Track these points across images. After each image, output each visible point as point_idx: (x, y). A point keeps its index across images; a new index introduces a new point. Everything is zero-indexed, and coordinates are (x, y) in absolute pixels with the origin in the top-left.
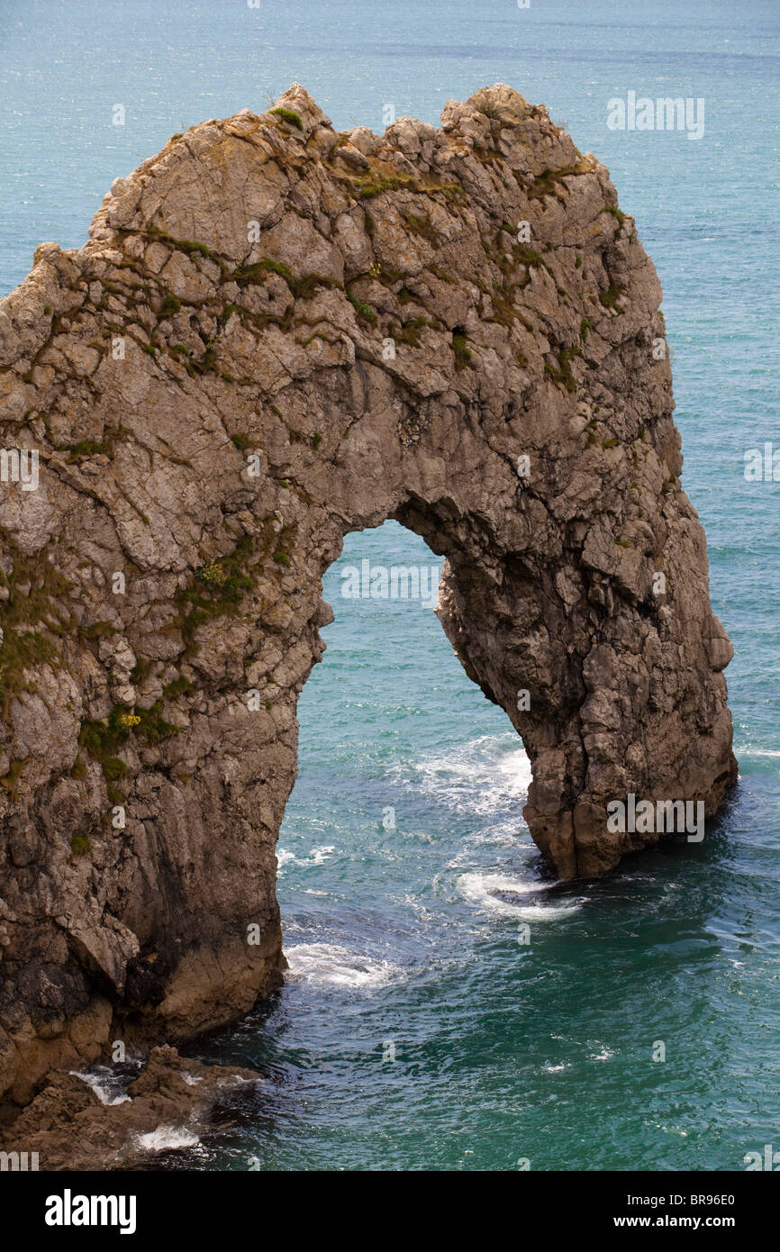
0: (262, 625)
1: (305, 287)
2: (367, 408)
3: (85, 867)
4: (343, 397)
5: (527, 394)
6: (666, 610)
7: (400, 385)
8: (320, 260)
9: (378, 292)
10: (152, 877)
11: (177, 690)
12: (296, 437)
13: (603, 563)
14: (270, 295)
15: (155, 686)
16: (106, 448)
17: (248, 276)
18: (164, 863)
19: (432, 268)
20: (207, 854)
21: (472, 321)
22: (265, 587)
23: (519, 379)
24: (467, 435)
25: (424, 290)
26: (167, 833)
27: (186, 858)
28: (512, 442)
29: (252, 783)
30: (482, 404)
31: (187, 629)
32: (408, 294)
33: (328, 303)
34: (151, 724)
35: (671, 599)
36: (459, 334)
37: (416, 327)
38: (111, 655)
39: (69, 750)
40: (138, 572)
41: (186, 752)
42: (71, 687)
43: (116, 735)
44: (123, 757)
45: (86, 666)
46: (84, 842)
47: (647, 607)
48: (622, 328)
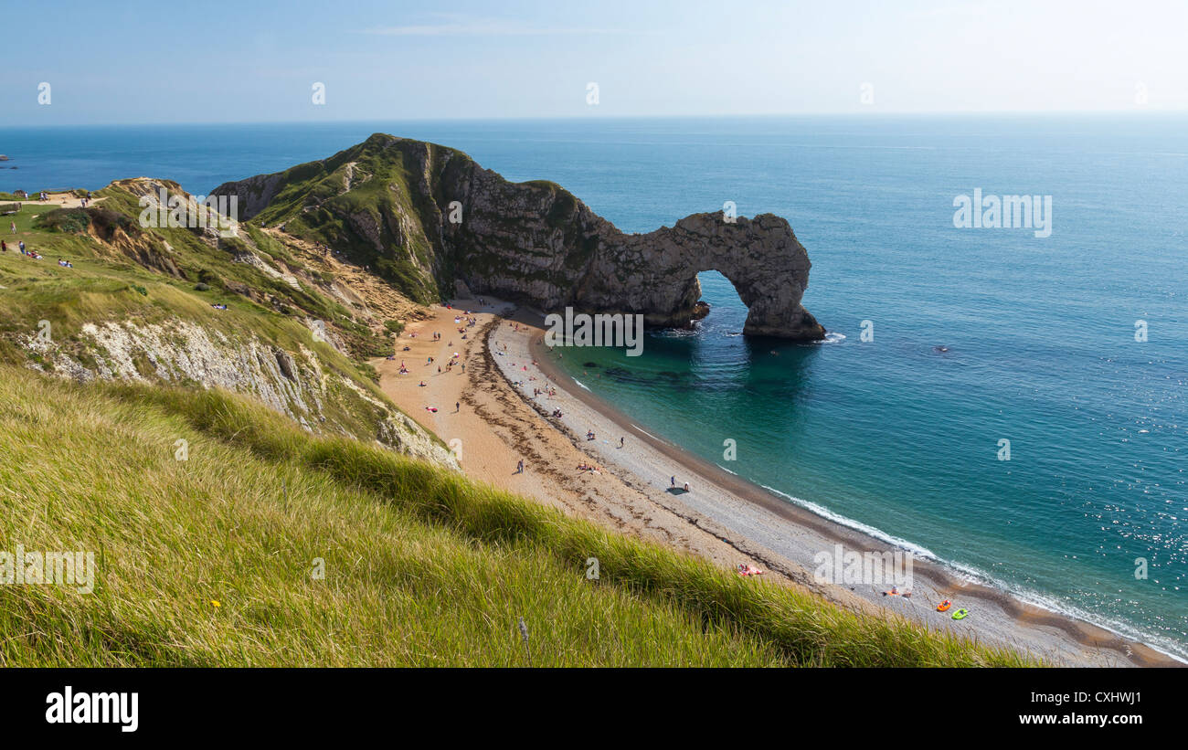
1: (700, 236)
2: (706, 254)
3: (634, 297)
4: (702, 252)
5: (742, 258)
6: (774, 299)
7: (714, 253)
8: (707, 233)
9: (715, 239)
11: (661, 282)
13: (757, 287)
14: (695, 237)
15: (658, 281)
16: (661, 252)
17: (691, 234)
19: (730, 238)
21: (734, 246)
22: (678, 273)
23: (740, 256)
24: (726, 261)
25: (723, 240)
27: (655, 302)
28: (736, 265)
30: (732, 258)
31: (664, 275)
33: (704, 239)
34: (655, 285)
35: (777, 297)
36: (731, 247)
37: (719, 245)
38: (653, 275)
39: (638, 282)
40: (660, 267)
41: (659, 290)
42: (642, 277)
43: (649, 285)
44: (648, 287)
45: (648, 276)
46: (636, 294)
47: (770, 297)
48: (780, 253)
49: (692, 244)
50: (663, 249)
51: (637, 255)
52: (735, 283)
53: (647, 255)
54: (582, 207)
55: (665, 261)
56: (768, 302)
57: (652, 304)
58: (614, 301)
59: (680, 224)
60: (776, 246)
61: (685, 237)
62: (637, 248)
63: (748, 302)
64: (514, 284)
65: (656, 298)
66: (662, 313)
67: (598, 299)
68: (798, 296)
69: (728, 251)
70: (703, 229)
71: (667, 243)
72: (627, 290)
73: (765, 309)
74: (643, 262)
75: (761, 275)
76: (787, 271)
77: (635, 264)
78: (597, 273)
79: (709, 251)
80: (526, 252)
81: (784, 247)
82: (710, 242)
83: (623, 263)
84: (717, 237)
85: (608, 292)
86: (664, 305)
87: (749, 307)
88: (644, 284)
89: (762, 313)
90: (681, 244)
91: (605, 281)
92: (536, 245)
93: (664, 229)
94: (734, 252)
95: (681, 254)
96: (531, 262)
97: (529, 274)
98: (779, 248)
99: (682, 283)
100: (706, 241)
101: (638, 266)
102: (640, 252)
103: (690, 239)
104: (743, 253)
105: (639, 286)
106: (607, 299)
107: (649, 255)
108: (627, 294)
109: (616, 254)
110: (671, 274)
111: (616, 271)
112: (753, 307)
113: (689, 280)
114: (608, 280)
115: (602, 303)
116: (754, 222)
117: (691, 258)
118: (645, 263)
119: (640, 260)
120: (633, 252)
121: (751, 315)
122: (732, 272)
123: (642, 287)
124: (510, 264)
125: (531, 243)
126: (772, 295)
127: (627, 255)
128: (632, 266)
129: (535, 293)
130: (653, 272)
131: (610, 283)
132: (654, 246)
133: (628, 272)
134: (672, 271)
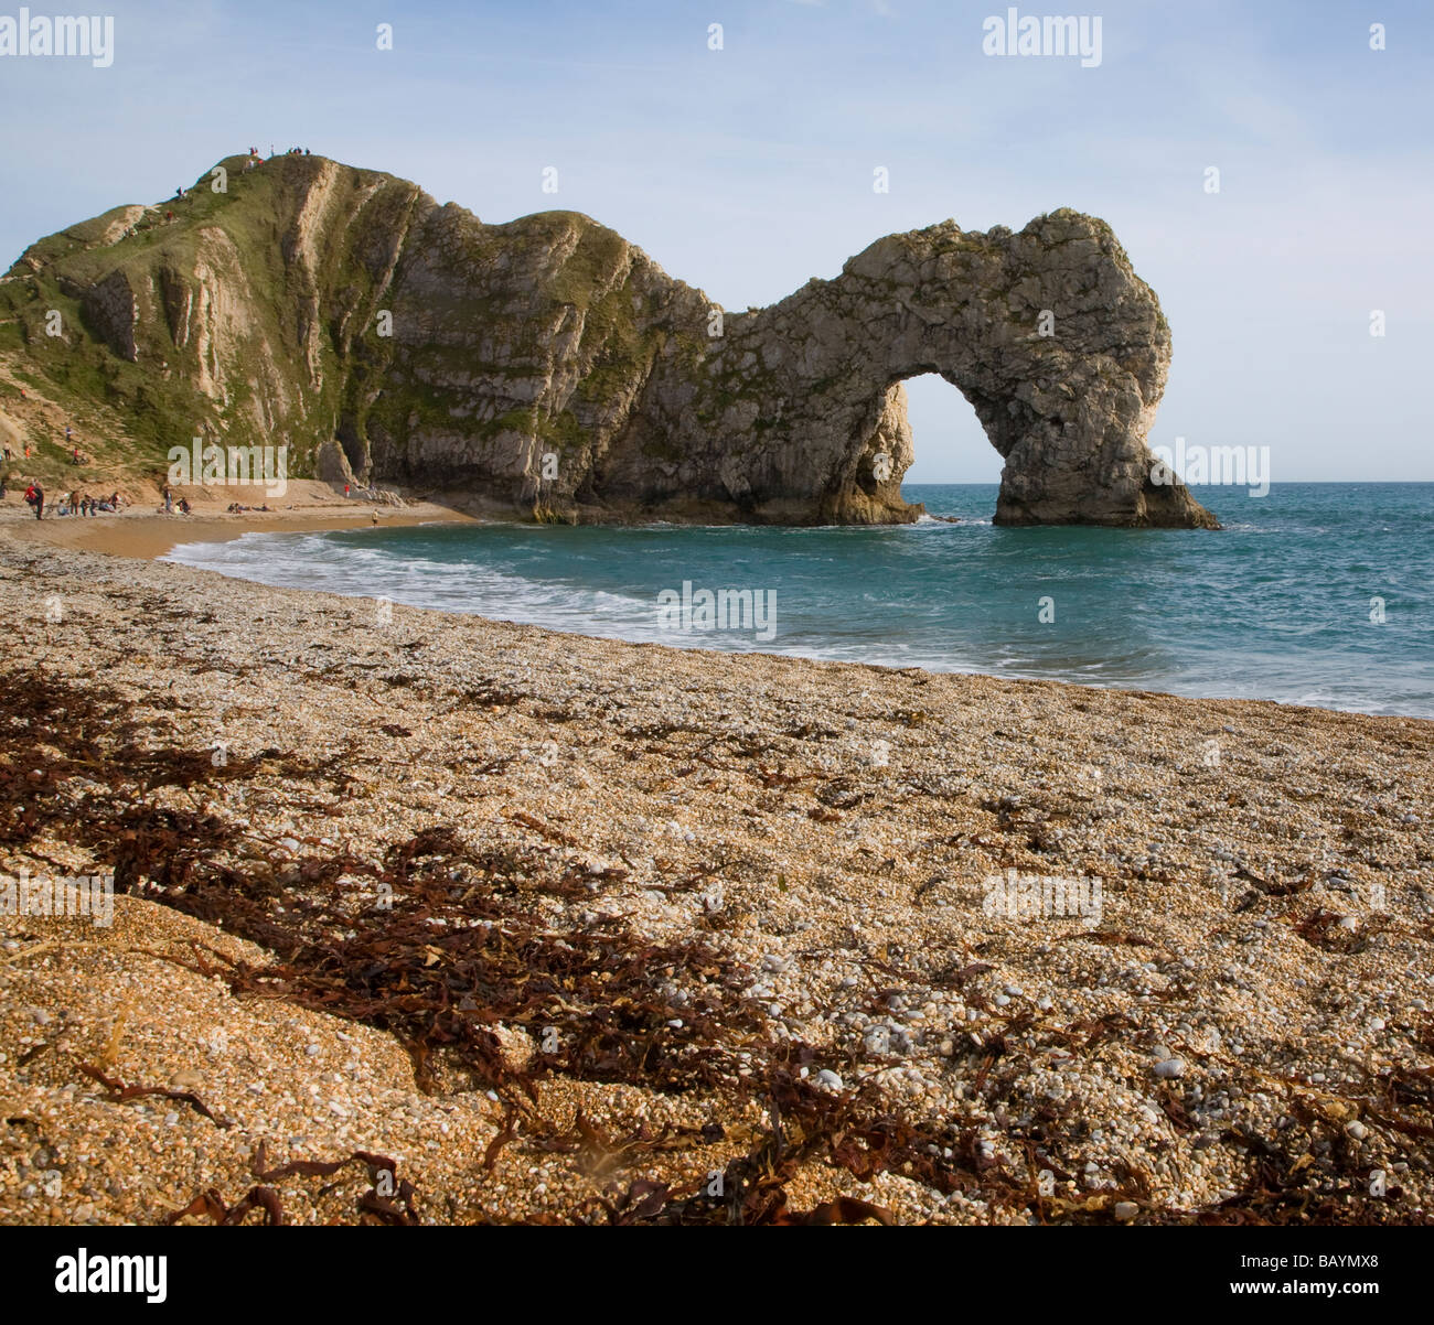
0: (833, 398)
1: (893, 286)
2: (906, 328)
3: (735, 460)
4: (897, 326)
5: (988, 325)
6: (1068, 424)
7: (925, 324)
8: (910, 276)
9: (927, 288)
10: (764, 471)
11: (797, 417)
12: (873, 337)
13: (1026, 397)
14: (883, 289)
15: (792, 414)
16: (804, 341)
17: (876, 284)
18: (773, 467)
20: (795, 470)
22: (838, 388)
23: (987, 321)
24: (954, 341)
25: (948, 286)
26: (776, 458)
27: (783, 468)
28: (975, 345)
29: (815, 450)
30: (966, 330)
31: (807, 396)
32: (944, 288)
33: (901, 292)
34: (784, 424)
35: (1076, 420)
36: (966, 303)
37: (936, 300)
38: (781, 402)
39: (745, 426)
40: (799, 378)
41: (794, 435)
42: (755, 408)
43: (769, 426)
44: (768, 432)
45: (772, 404)
46: (740, 453)
47: (1057, 421)
48: (1087, 303)
49: (874, 307)
50: (810, 334)
51: (750, 358)
52: (974, 395)
53: (773, 357)
54: (639, 263)
55: (811, 364)
56: (1053, 433)
57: (775, 472)
58: (686, 474)
59: (851, 268)
60: (1078, 286)
61: (859, 294)
62: (754, 342)
63: (1003, 443)
64: (457, 449)
65: (786, 460)
66: (798, 495)
67: (650, 472)
68: (1127, 408)
69: (957, 312)
70: (903, 267)
71: (818, 317)
72: (717, 445)
73: (1045, 453)
74: (764, 372)
75: (1037, 364)
76: (1103, 351)
77: (741, 379)
78: (655, 412)
79: (913, 319)
80: (492, 370)
81: (1096, 285)
82: (918, 296)
83: (715, 380)
84: (933, 280)
85: (674, 456)
86: (802, 475)
87: (1006, 456)
88: (760, 425)
89: (1038, 465)
90: (848, 314)
91: (670, 428)
92: (517, 353)
93: (815, 287)
94: (969, 314)
95: (848, 338)
96: (500, 392)
97: (493, 421)
98: (1085, 291)
99: (849, 409)
100: (904, 294)
101: (747, 384)
102: (757, 351)
103: (869, 298)
104: (992, 313)
105: (747, 433)
106: (670, 471)
107: (778, 353)
108: (719, 455)
109: (702, 359)
110: (822, 392)
111: (698, 400)
112: (1013, 452)
113: (866, 403)
114: (677, 426)
115: (660, 483)
116: (1024, 234)
117: (871, 344)
118: (769, 375)
119: (755, 370)
120: (742, 351)
121: (1007, 474)
122: (963, 368)
123: (754, 434)
124: (456, 405)
125: (506, 350)
126: (1063, 415)
127: (725, 361)
128: (734, 384)
129: (499, 464)
130: (784, 394)
131: (681, 431)
132: (790, 330)
133: (725, 399)
134: (822, 386)
